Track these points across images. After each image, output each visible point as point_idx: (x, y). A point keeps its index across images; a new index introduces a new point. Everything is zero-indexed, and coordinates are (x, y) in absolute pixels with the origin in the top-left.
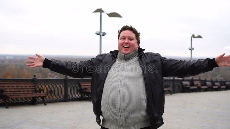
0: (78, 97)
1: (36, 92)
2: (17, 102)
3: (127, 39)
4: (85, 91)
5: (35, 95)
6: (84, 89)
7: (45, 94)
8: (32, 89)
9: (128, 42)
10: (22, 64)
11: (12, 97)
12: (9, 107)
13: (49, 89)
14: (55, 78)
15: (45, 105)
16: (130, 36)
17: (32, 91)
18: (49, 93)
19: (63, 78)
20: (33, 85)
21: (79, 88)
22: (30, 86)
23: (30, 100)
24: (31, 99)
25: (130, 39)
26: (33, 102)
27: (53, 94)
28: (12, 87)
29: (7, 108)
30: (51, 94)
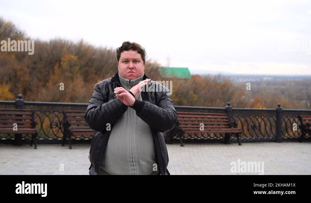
0: (299, 136)
1: (229, 126)
2: (202, 139)
3: (131, 62)
4: (307, 128)
5: (229, 130)
6: (306, 126)
7: (240, 130)
8: (224, 122)
9: (134, 67)
10: (284, 87)
11: (190, 132)
12: (184, 145)
13: (251, 124)
14: (260, 109)
15: (240, 144)
16: (135, 58)
17: (225, 125)
18: (252, 128)
19: (275, 109)
20: (226, 117)
21: (299, 123)
22: (222, 119)
23: (221, 138)
24: (224, 136)
25: (135, 61)
26: (226, 140)
27: (257, 131)
28: (195, 119)
29: (182, 146)
30: (254, 130)
